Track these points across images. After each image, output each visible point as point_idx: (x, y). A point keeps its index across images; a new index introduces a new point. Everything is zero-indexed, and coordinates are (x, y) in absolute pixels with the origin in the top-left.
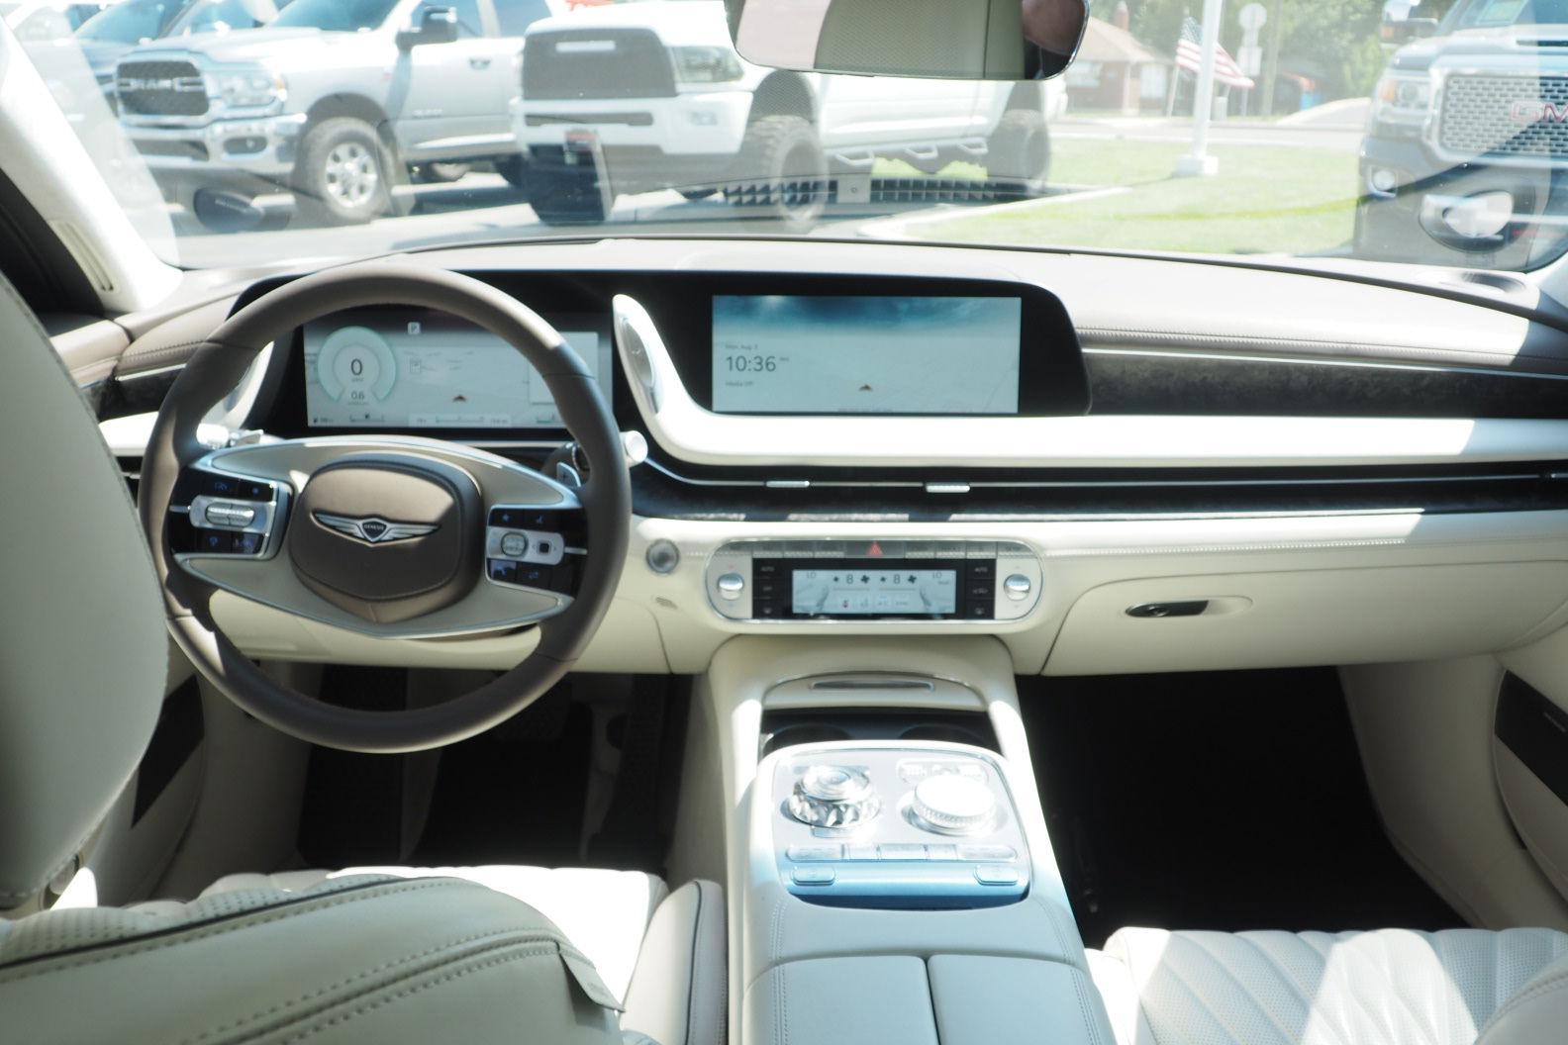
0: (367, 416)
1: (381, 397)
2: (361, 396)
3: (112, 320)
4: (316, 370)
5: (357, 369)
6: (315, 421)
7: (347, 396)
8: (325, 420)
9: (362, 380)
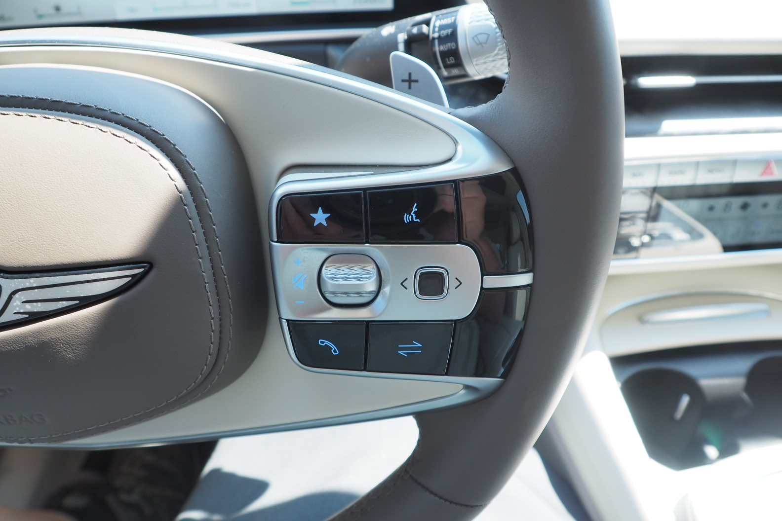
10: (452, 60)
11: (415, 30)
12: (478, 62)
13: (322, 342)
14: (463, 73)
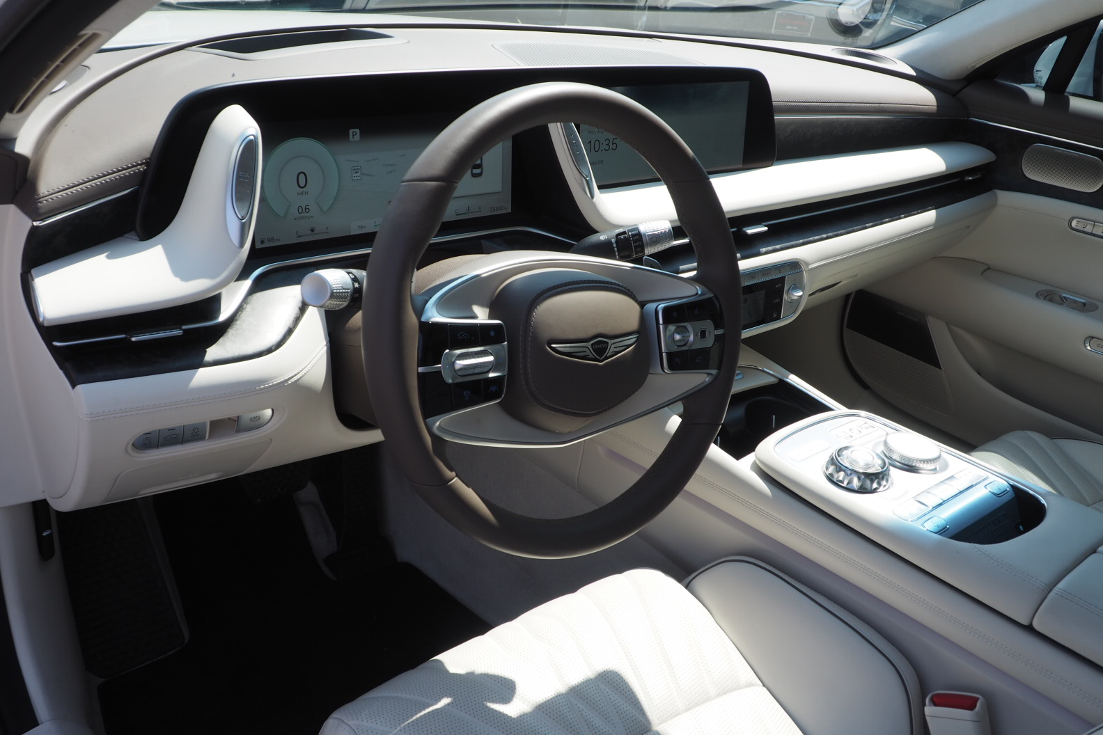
0: (312, 230)
1: (326, 208)
2: (307, 209)
5: (302, 180)
7: (294, 212)
8: (272, 240)
9: (307, 193)
10: (640, 249)
11: (622, 237)
14: (643, 254)
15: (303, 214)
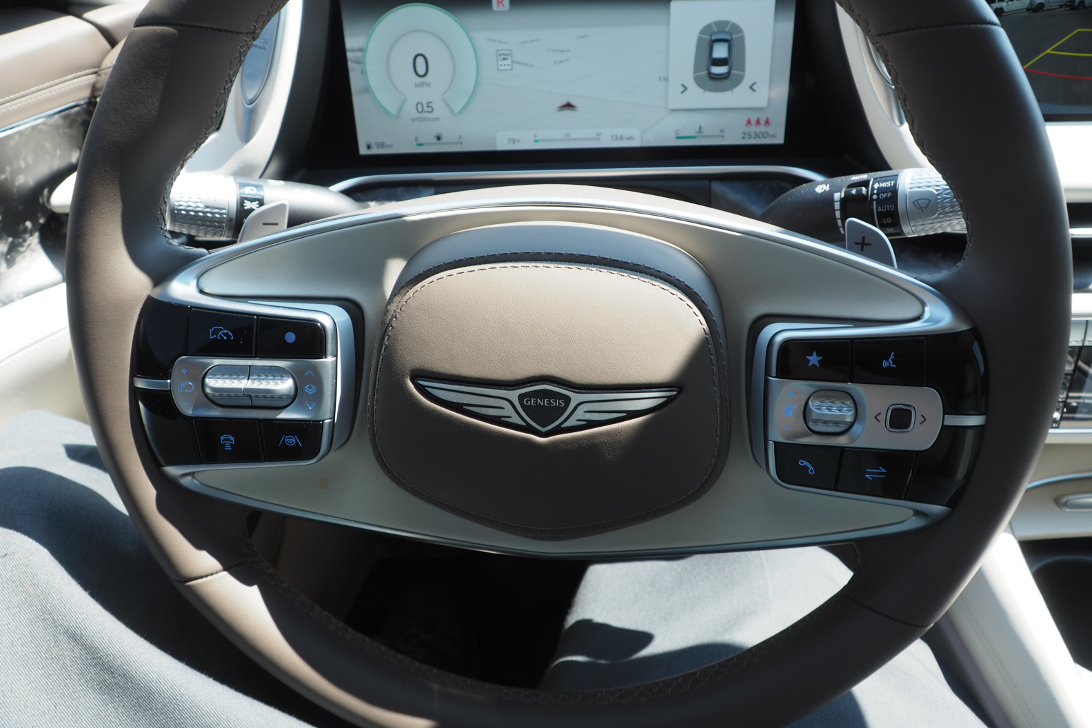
0: (439, 138)
1: (457, 109)
2: (429, 107)
3: (79, 16)
4: (363, 72)
5: (421, 66)
6: (369, 147)
7: (410, 109)
8: (382, 145)
9: (428, 84)
10: (889, 220)
11: (854, 191)
12: (916, 224)
13: (802, 463)
14: (899, 231)
15: (423, 115)
